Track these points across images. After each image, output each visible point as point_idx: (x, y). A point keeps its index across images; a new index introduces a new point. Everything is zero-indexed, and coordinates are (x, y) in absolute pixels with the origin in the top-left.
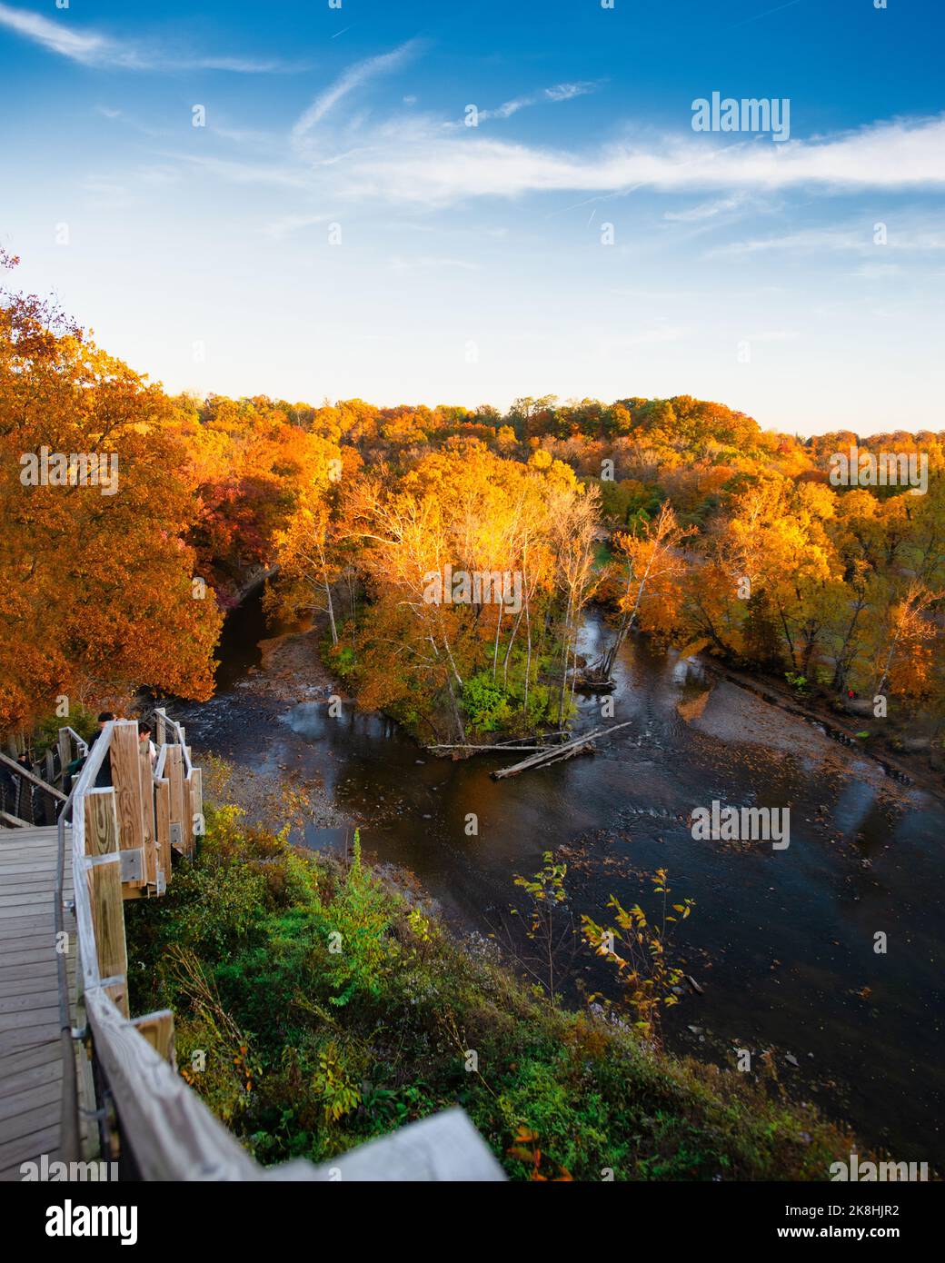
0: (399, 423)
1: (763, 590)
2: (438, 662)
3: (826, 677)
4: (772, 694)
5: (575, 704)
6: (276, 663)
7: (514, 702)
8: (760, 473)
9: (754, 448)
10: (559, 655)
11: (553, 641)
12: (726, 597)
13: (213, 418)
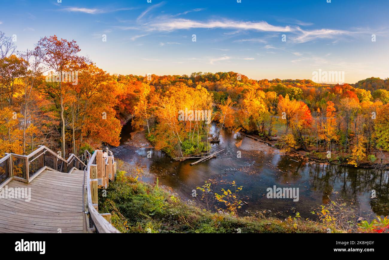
0: (164, 80)
1: (252, 115)
2: (175, 138)
3: (267, 133)
4: (256, 139)
5: (211, 146)
6: (134, 138)
7: (195, 147)
8: (249, 89)
9: (247, 83)
10: (206, 134)
11: (204, 131)
12: (244, 118)
13: (120, 80)
